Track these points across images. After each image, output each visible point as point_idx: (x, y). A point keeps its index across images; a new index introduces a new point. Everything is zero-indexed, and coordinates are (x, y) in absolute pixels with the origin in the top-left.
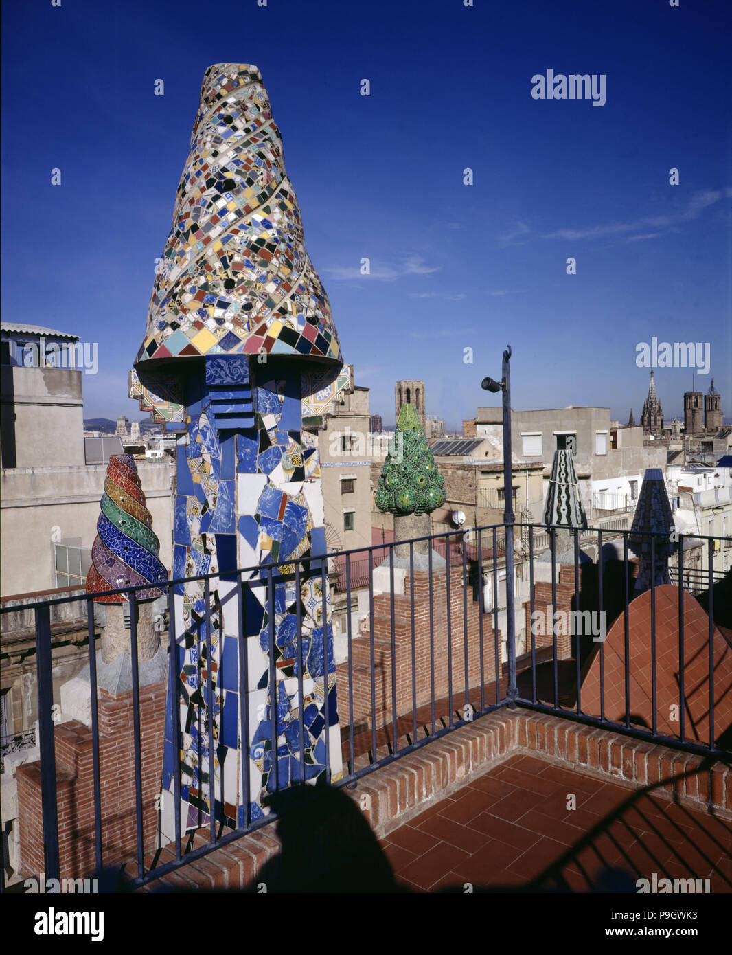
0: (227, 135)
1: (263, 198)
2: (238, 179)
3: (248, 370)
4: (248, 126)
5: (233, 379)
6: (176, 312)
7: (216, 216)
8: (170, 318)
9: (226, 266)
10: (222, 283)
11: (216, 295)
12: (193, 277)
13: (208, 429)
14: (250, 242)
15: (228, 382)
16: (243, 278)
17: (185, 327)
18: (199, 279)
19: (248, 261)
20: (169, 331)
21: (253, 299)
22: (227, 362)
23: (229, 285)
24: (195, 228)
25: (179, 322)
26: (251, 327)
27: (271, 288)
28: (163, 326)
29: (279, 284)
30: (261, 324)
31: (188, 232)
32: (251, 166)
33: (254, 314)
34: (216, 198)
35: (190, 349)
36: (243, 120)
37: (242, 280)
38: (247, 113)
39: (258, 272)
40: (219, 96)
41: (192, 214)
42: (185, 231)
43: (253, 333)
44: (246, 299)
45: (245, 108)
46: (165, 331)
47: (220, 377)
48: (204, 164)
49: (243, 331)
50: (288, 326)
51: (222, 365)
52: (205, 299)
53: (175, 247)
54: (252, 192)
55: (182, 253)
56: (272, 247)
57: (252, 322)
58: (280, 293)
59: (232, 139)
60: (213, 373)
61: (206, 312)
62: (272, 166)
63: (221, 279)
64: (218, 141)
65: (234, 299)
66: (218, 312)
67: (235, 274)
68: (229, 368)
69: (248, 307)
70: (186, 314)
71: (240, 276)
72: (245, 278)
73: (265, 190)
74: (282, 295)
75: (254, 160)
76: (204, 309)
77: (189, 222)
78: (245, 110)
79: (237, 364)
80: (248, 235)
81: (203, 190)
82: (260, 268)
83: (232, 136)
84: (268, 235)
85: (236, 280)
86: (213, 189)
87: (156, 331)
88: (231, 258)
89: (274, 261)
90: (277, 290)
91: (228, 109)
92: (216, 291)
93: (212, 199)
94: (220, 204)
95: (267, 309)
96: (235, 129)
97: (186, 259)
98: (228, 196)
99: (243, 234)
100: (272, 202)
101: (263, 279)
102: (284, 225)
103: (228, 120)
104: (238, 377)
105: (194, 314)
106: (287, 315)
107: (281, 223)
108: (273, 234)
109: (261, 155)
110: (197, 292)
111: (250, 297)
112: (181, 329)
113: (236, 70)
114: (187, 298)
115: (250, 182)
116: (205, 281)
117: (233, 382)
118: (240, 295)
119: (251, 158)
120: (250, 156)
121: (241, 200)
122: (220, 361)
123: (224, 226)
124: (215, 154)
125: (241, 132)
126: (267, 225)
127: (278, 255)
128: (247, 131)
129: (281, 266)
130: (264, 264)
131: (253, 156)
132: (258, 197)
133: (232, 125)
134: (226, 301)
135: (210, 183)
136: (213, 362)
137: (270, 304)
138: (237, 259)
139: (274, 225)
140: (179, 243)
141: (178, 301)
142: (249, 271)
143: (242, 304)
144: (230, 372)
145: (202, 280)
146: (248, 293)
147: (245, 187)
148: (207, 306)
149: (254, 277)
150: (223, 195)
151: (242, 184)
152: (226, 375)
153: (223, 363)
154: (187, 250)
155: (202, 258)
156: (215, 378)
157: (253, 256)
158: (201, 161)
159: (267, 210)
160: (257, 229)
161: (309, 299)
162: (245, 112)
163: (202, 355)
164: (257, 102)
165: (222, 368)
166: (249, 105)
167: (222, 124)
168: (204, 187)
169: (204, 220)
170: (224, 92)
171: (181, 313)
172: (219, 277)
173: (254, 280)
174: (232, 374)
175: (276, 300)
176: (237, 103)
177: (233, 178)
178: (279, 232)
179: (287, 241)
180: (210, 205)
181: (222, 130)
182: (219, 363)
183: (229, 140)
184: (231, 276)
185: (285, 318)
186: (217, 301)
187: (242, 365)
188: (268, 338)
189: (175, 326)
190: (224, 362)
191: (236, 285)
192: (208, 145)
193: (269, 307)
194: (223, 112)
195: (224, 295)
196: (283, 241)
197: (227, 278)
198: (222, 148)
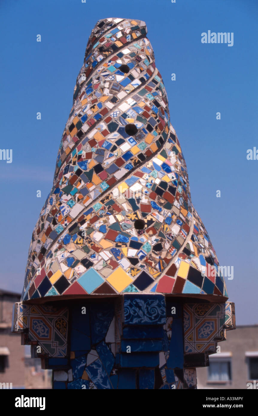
0: (124, 83)
1: (161, 143)
2: (139, 125)
3: (165, 310)
4: (142, 75)
5: (150, 319)
6: (86, 249)
7: (120, 159)
8: (80, 255)
9: (135, 208)
10: (132, 223)
11: (128, 235)
12: (101, 216)
13: (99, 366)
14: (155, 185)
15: (146, 322)
16: (152, 219)
17: (98, 265)
18: (108, 219)
19: (154, 203)
20: (81, 268)
21: (162, 240)
22: (145, 302)
23: (139, 225)
24: (98, 169)
25: (91, 259)
26: (162, 268)
27: (175, 229)
28: (71, 263)
29: (181, 225)
30: (171, 264)
31: (91, 172)
32: (150, 113)
33: (164, 255)
34: (120, 142)
35: (106, 287)
36: (138, 70)
37: (151, 222)
38: (141, 63)
39: (164, 213)
40: (115, 48)
41: (94, 156)
42: (88, 171)
43: (164, 274)
44: (156, 240)
45: (139, 59)
46: (76, 268)
47: (138, 316)
48: (103, 108)
49: (155, 271)
50: (194, 266)
51: (140, 305)
52: (117, 238)
53: (76, 185)
54: (152, 137)
55: (85, 192)
56: (173, 190)
57: (163, 262)
58: (183, 234)
59: (130, 87)
60: (132, 313)
61: (119, 251)
62: (165, 112)
63: (131, 219)
64: (116, 88)
65: (145, 240)
66: (132, 253)
67: (144, 215)
68: (147, 308)
69: (158, 248)
70: (98, 252)
71: (149, 218)
72: (154, 220)
73: (161, 135)
74: (184, 236)
75: (152, 107)
76: (117, 248)
77: (92, 163)
78: (139, 61)
79: (155, 304)
80: (151, 178)
81: (105, 133)
82: (166, 210)
83: (130, 85)
84: (169, 178)
85: (146, 221)
86: (116, 133)
87: (64, 268)
88: (139, 200)
89: (176, 203)
90: (180, 231)
91: (125, 59)
92: (128, 231)
93: (116, 142)
94: (125, 147)
95: (174, 249)
96: (132, 78)
97: (89, 197)
98: (132, 140)
99: (147, 177)
100: (167, 146)
101: (168, 221)
102: (179, 168)
103: (124, 69)
104: (156, 317)
105: (108, 253)
106: (191, 256)
107: (176, 166)
108: (173, 178)
109: (156, 103)
110: (107, 231)
111: (159, 238)
112: (94, 267)
113: (129, 25)
114: (98, 236)
115: (150, 128)
116: (115, 221)
117: (151, 321)
118: (151, 236)
119: (149, 106)
120: (148, 103)
121: (143, 145)
122: (138, 301)
123: (128, 168)
124: (114, 100)
125: (137, 82)
126: (166, 168)
127: (178, 197)
128: (142, 79)
129: (181, 208)
130: (169, 206)
131: (150, 104)
132: (157, 142)
133: (128, 74)
134: (139, 242)
135: (112, 127)
136: (132, 301)
137: (176, 245)
138: (145, 200)
139: (173, 168)
140: (80, 181)
141: (87, 238)
142: (157, 213)
143: (153, 245)
144: (148, 313)
145: (112, 220)
146: (157, 234)
147: (146, 133)
148: (120, 246)
149: (161, 219)
150: (127, 139)
151: (143, 129)
152: (144, 315)
153: (141, 303)
154: (91, 189)
155: (107, 198)
156: (133, 317)
157: (159, 199)
158: (100, 105)
159: (164, 154)
160: (159, 173)
161: (203, 239)
162: (139, 63)
163: (118, 294)
164: (148, 54)
165: (140, 308)
166: (143, 57)
167: (118, 73)
168: (106, 130)
169: (108, 162)
170: (119, 44)
171: (92, 251)
172: (130, 218)
173: (162, 221)
174: (151, 315)
175: (180, 241)
176: (132, 55)
177: (135, 124)
178: (176, 174)
179: (183, 184)
180: (115, 148)
181: (120, 78)
182: (137, 303)
183: (126, 88)
184: (140, 217)
185: (190, 258)
186: (130, 242)
187: (159, 306)
188: (179, 278)
189: (87, 264)
190: (143, 302)
191: (146, 226)
192: (106, 91)
193: (176, 248)
194: (119, 62)
195: (136, 236)
196: (180, 183)
197: (136, 219)
198: (121, 95)
